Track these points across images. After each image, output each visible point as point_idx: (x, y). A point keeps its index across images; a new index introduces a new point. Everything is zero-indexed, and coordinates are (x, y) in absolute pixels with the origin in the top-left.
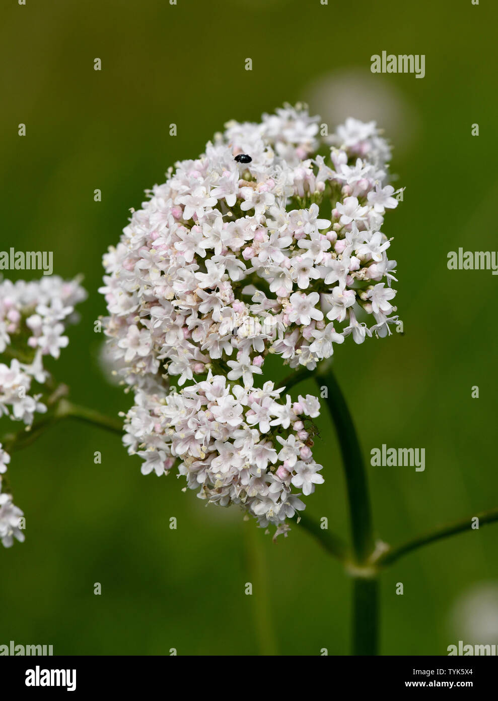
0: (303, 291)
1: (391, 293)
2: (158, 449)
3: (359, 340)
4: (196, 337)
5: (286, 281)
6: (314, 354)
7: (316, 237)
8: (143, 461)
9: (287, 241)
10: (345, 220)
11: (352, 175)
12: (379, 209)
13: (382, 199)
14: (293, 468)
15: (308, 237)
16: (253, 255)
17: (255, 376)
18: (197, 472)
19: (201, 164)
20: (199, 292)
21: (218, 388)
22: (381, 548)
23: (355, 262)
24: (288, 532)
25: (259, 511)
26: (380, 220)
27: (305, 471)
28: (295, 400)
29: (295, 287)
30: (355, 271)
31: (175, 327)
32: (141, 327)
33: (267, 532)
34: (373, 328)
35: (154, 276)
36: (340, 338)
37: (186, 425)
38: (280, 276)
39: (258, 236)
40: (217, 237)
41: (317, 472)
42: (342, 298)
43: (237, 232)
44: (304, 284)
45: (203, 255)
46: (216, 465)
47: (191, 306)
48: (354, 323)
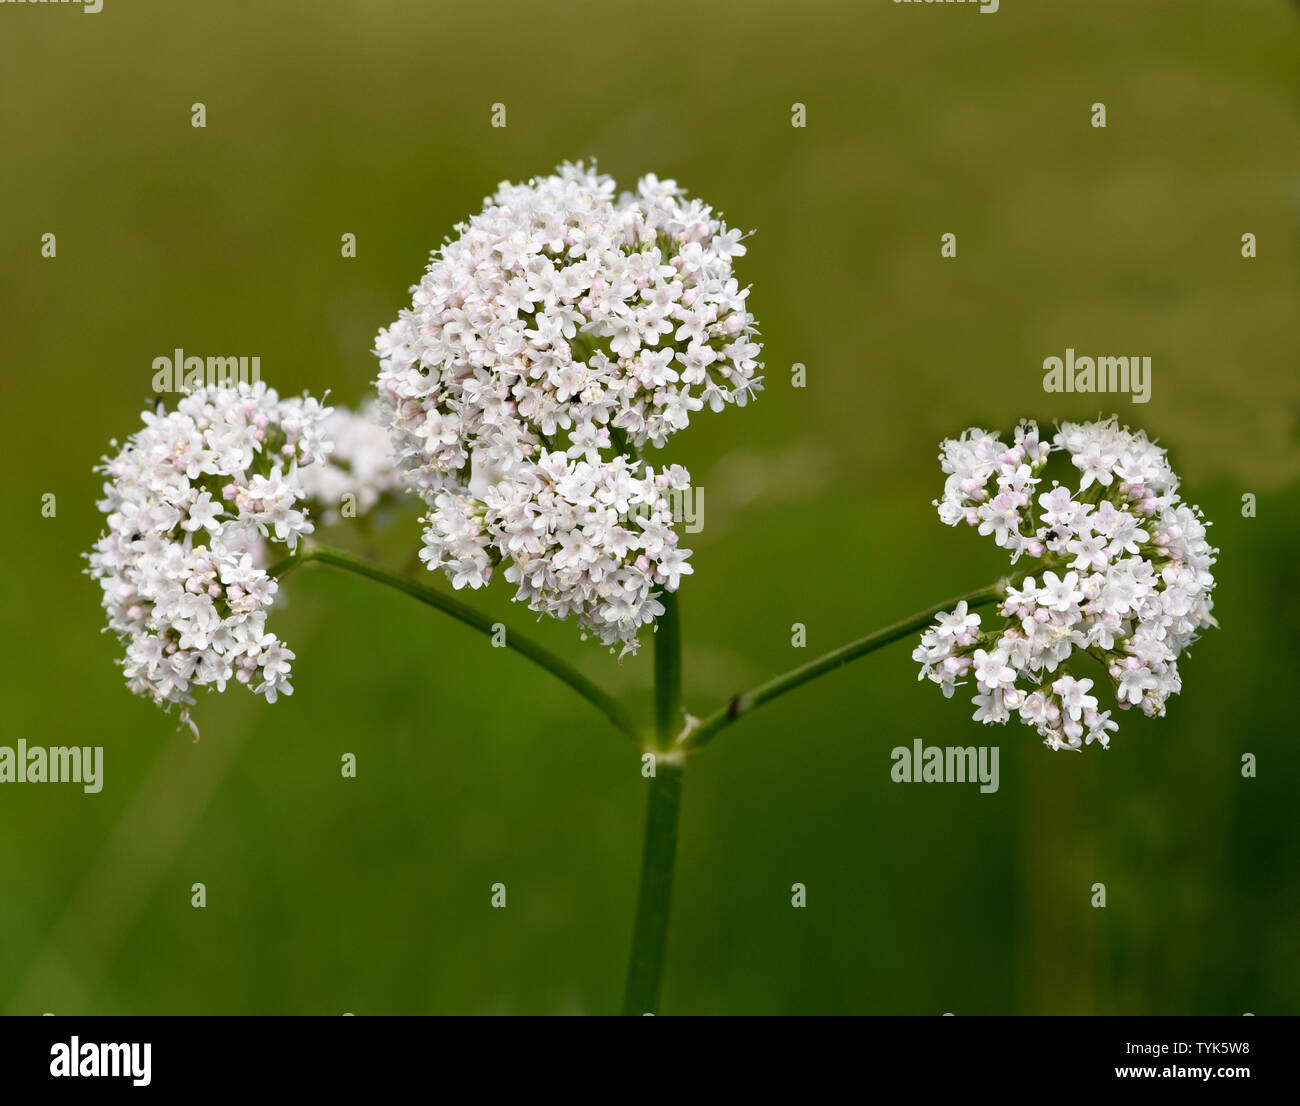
0: (651, 348)
1: (754, 349)
2: (474, 557)
3: (718, 407)
4: (524, 411)
5: (631, 337)
6: (669, 424)
7: (662, 286)
8: (454, 573)
9: (629, 290)
10: (690, 267)
11: (688, 220)
12: (726, 256)
13: (727, 245)
14: (658, 554)
15: (653, 286)
16: (592, 306)
17: (601, 451)
18: (532, 574)
19: (508, 210)
20: (530, 353)
21: (559, 467)
22: (692, 723)
23: (711, 313)
24: (638, 650)
25: (611, 618)
26: (728, 268)
27: (670, 560)
28: (658, 471)
29: (644, 345)
30: (712, 323)
31: (497, 401)
32: (443, 409)
33: (612, 650)
34: (734, 392)
35: (468, 340)
36: (697, 404)
37: (523, 512)
38: (625, 331)
39: (597, 284)
40: (547, 288)
41: (684, 561)
42: (700, 354)
43: (570, 281)
44: (653, 340)
45: (530, 309)
46: (559, 560)
47: (520, 371)
48: (711, 386)
